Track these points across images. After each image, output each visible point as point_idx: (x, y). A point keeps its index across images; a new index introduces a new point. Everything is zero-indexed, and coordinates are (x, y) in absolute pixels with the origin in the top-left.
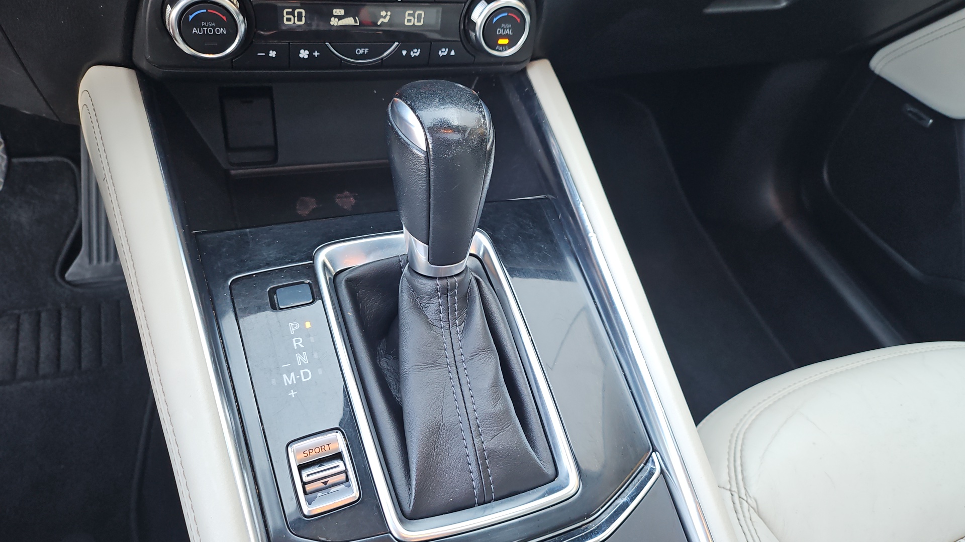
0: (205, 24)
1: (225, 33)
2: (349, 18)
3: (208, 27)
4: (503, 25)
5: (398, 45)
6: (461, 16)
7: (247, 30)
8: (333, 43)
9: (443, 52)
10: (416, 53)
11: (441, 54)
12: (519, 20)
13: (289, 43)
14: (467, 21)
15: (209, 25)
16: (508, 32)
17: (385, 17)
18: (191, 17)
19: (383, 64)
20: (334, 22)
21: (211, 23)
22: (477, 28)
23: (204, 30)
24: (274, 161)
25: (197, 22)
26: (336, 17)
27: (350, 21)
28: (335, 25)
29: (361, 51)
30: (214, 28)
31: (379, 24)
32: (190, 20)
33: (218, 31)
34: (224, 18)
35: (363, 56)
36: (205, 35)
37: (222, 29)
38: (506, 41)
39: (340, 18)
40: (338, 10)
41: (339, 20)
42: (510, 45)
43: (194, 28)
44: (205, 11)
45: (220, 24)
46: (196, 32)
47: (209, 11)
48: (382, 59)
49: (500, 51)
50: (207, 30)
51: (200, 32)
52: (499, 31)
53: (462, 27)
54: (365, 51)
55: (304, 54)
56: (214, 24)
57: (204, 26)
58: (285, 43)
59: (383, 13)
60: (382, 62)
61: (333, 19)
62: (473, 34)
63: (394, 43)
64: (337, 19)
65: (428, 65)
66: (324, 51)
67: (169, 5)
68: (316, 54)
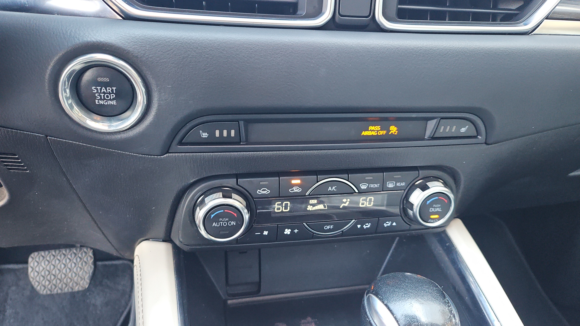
0: (222, 219)
1: (235, 224)
2: (320, 205)
3: (223, 222)
4: (434, 206)
5: (355, 221)
6: (401, 199)
7: (250, 218)
8: (308, 223)
9: (387, 224)
10: (368, 226)
11: (385, 225)
12: (446, 201)
13: (278, 225)
14: (405, 202)
15: (224, 220)
16: (439, 210)
17: (345, 203)
18: (212, 216)
19: (343, 234)
20: (310, 208)
21: (225, 219)
22: (415, 207)
23: (220, 224)
24: (257, 293)
25: (217, 219)
26: (311, 205)
27: (321, 207)
28: (310, 210)
29: (328, 227)
30: (227, 222)
31: (341, 207)
32: (212, 218)
33: (230, 223)
34: (235, 215)
35: (329, 231)
36: (221, 227)
37: (233, 222)
38: (437, 216)
39: (314, 205)
40: (313, 201)
41: (313, 207)
42: (439, 219)
43: (214, 223)
44: (223, 211)
45: (232, 218)
46: (215, 225)
47: (225, 211)
48: (342, 231)
49: (432, 223)
50: (223, 223)
51: (218, 225)
52: (432, 210)
53: (402, 206)
54: (330, 227)
55: (288, 232)
56: (228, 219)
57: (221, 221)
58: (275, 225)
59: (344, 200)
60: (342, 233)
61: (309, 206)
62: (411, 212)
63: (352, 220)
64: (312, 207)
65: (376, 233)
66: (302, 229)
67: (198, 208)
68: (296, 231)
